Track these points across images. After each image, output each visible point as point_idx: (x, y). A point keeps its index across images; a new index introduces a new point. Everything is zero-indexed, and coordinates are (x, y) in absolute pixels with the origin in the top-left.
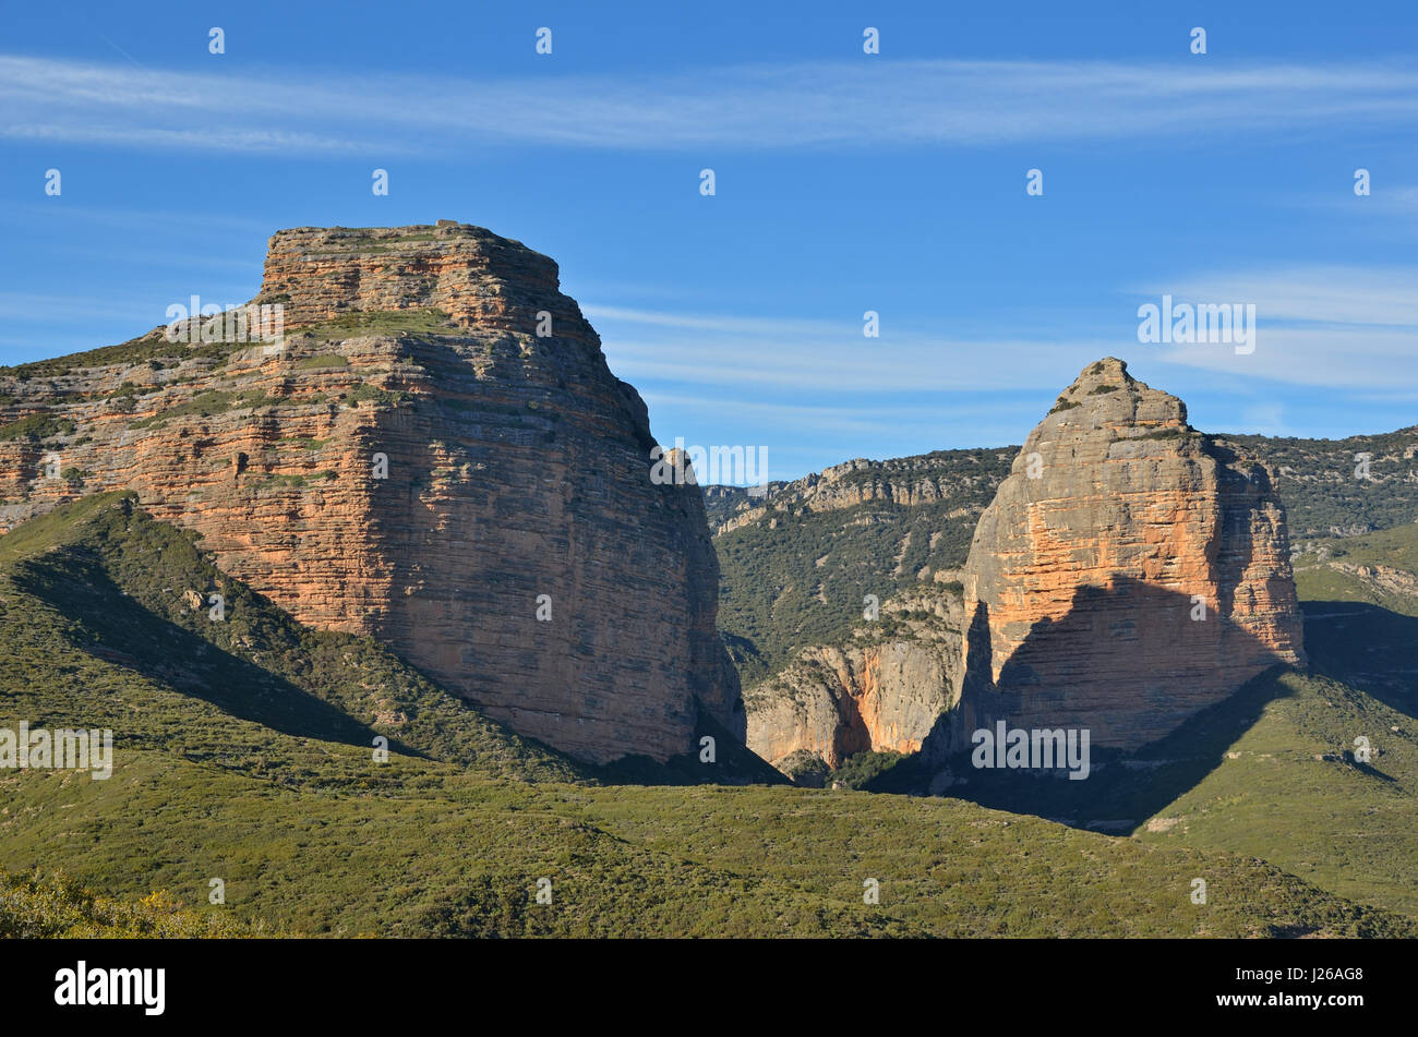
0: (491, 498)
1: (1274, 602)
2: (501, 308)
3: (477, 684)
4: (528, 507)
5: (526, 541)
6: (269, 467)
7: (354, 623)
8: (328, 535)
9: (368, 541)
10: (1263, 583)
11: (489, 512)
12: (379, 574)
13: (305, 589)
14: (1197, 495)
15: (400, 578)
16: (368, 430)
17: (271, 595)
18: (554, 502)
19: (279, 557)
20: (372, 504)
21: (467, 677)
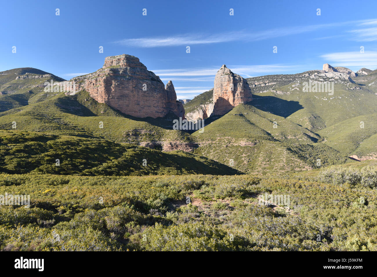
0: (121, 87)
1: (241, 95)
2: (126, 64)
3: (120, 108)
4: (127, 88)
5: (127, 92)
6: (96, 85)
7: (103, 102)
8: (101, 92)
9: (105, 92)
10: (239, 93)
11: (121, 88)
12: (106, 96)
13: (99, 98)
14: (230, 82)
15: (109, 96)
16: (105, 80)
17: (96, 99)
18: (131, 87)
19: (96, 95)
20: (105, 88)
21: (118, 108)
